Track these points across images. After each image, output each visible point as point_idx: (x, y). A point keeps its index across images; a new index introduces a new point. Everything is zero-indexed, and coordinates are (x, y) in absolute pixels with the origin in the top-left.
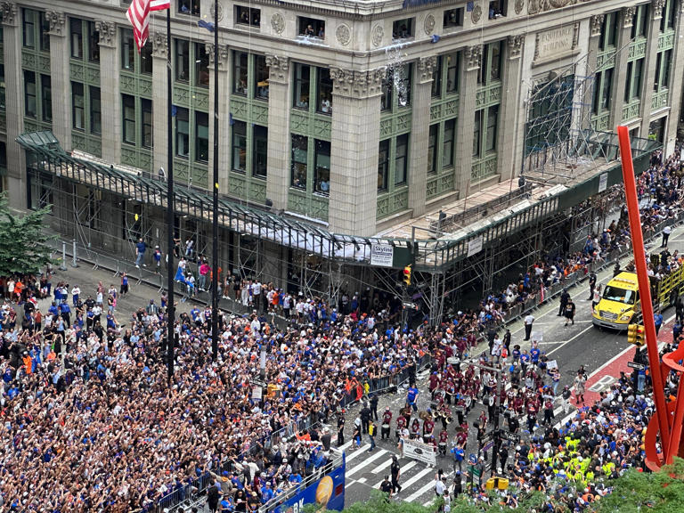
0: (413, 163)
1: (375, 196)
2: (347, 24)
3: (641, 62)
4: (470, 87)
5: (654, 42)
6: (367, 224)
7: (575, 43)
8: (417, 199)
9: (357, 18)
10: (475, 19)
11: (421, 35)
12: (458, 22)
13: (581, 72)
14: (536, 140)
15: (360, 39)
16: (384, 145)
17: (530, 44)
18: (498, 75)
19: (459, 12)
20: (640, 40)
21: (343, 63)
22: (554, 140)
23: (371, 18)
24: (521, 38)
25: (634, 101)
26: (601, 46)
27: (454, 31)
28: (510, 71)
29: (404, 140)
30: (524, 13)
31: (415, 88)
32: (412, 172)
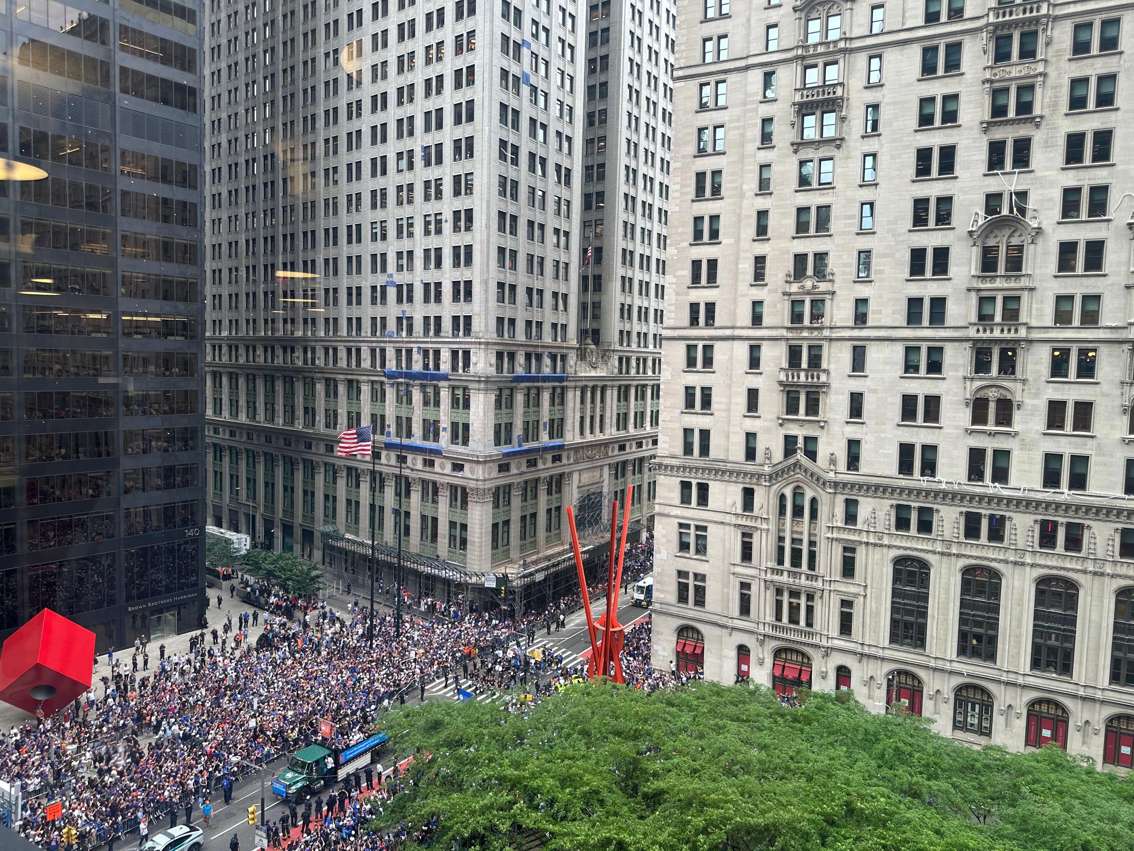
0: (512, 535)
1: (490, 552)
2: (474, 465)
3: (640, 486)
4: (543, 497)
5: (646, 477)
6: (486, 567)
7: (601, 476)
8: (514, 553)
9: (478, 462)
10: (544, 464)
11: (514, 471)
12: (535, 465)
13: (605, 490)
14: (581, 523)
15: (480, 472)
16: (495, 526)
17: (576, 476)
18: (559, 491)
19: (535, 459)
20: (638, 476)
21: (472, 484)
22: (590, 524)
23: (485, 462)
24: (570, 474)
25: (637, 506)
26: (616, 478)
27: (533, 469)
28: (565, 489)
29: (507, 523)
30: (572, 461)
31: (512, 497)
32: (511, 539)
